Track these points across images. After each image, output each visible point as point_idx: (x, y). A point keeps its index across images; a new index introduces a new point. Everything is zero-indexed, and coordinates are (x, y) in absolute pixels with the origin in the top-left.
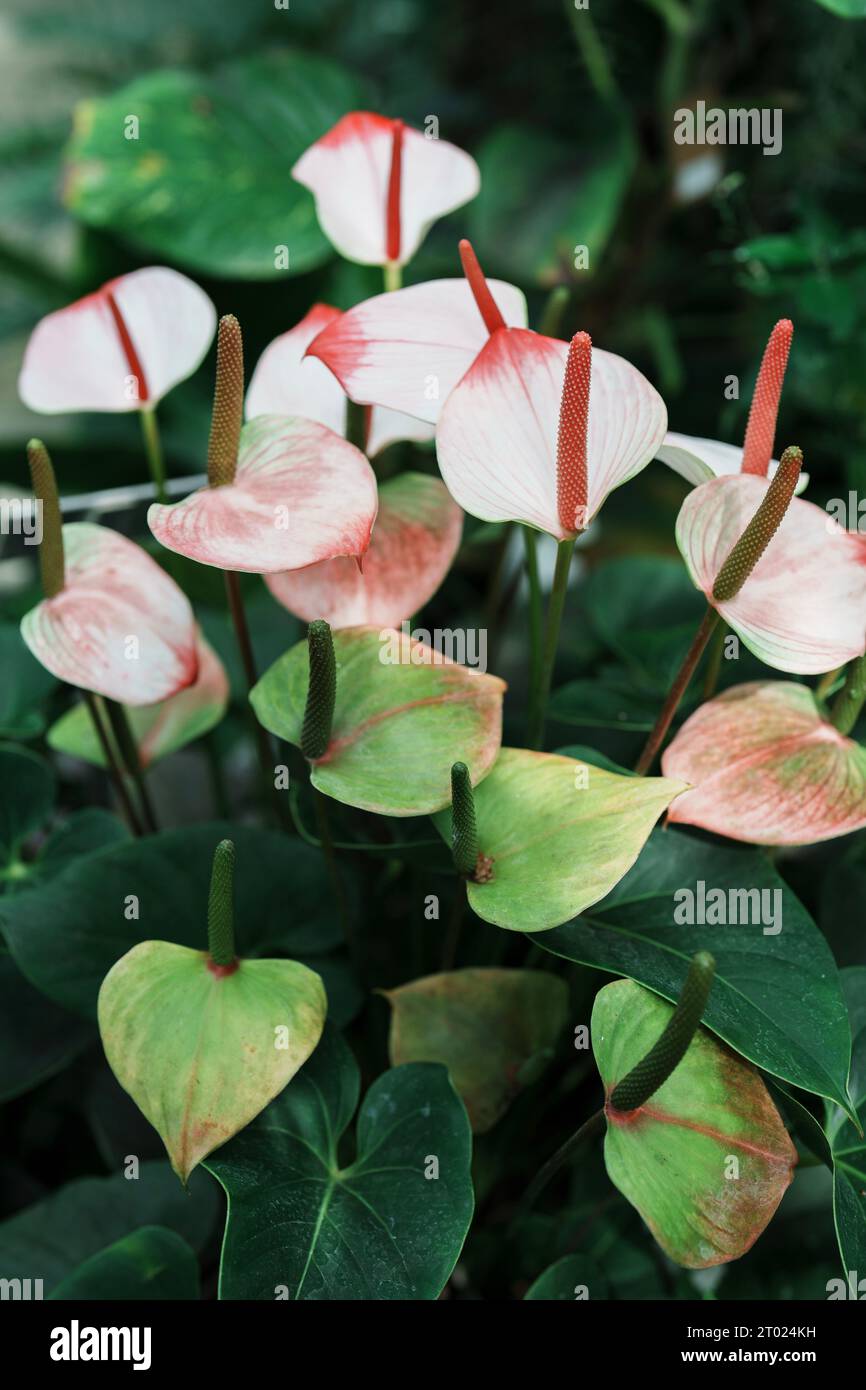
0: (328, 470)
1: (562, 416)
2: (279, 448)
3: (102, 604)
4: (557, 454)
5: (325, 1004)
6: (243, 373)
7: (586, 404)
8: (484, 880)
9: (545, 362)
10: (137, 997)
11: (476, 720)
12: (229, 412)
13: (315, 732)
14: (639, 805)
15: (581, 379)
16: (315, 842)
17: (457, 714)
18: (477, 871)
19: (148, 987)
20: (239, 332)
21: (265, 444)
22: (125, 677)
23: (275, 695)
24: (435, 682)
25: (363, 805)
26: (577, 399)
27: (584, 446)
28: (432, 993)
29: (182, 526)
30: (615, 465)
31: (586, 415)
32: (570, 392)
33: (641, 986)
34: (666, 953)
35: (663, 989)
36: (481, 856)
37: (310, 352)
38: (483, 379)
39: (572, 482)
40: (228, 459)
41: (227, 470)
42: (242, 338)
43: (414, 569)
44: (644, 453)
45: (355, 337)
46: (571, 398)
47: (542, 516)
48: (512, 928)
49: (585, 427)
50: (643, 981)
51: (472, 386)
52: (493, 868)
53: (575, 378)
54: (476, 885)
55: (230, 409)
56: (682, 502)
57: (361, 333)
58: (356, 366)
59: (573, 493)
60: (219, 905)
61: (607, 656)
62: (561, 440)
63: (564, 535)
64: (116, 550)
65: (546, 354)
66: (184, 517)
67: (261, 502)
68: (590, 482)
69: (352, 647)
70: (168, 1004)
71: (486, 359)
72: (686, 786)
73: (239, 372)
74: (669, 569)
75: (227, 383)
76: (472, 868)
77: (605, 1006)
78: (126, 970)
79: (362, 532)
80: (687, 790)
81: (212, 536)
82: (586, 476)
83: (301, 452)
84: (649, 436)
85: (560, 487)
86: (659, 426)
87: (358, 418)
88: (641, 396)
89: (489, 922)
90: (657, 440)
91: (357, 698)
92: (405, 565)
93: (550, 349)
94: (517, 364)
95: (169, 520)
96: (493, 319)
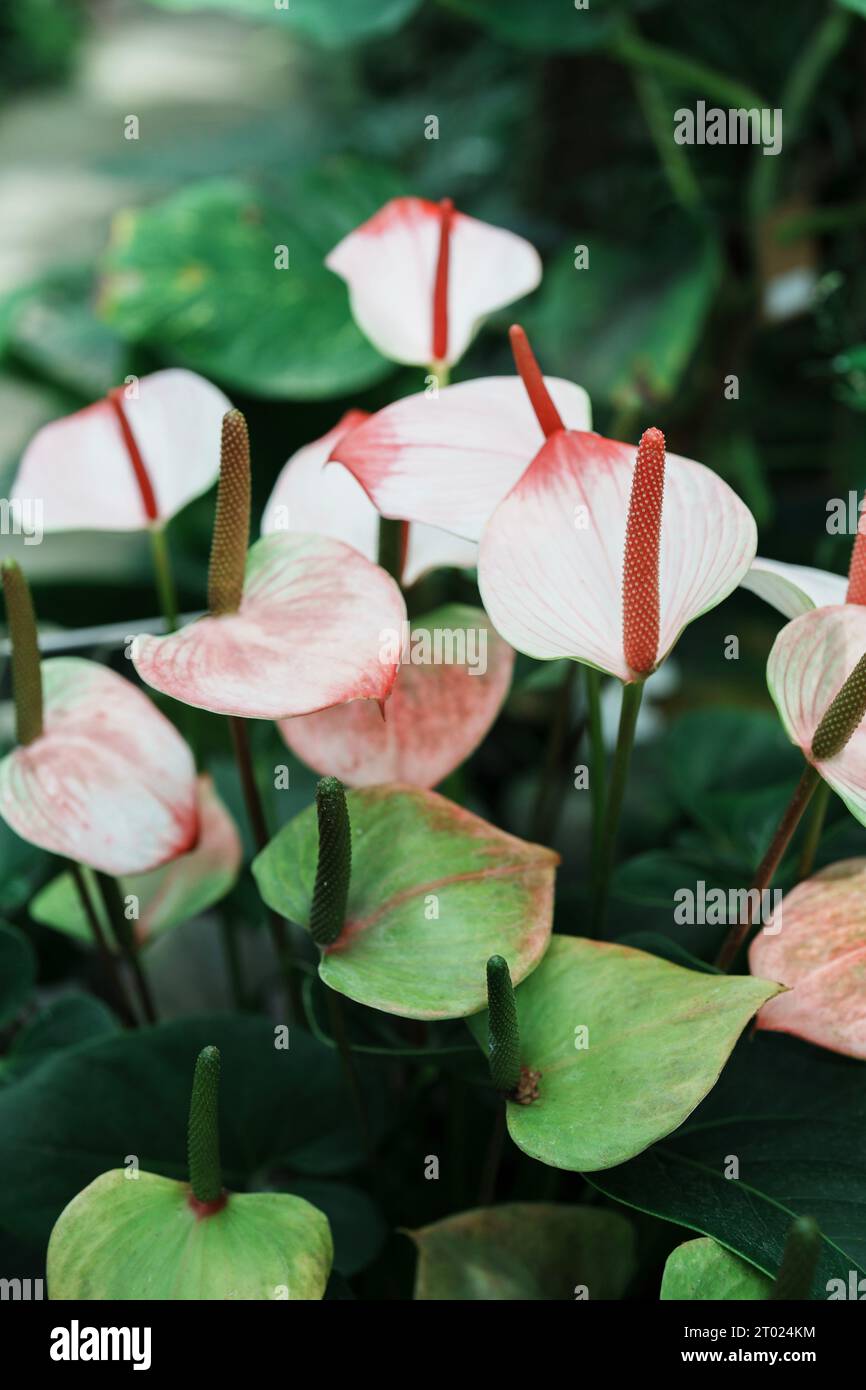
0: (351, 597)
1: (629, 532)
2: (295, 571)
3: (85, 753)
4: (622, 578)
5: (331, 1254)
6: (249, 479)
7: (658, 517)
8: (528, 1100)
9: (610, 470)
10: (97, 1243)
11: (522, 900)
12: (233, 526)
13: (325, 913)
14: (721, 1010)
15: (652, 487)
16: (330, 1043)
17: (499, 893)
18: (520, 1089)
19: (114, 1228)
20: (245, 431)
21: (279, 566)
22: (109, 841)
23: (282, 865)
24: (473, 853)
25: (382, 1005)
26: (648, 510)
27: (655, 567)
28: (467, 1233)
29: (173, 662)
30: (694, 592)
31: (658, 531)
32: (638, 502)
33: (724, 1248)
34: (755, 1198)
35: (753, 1255)
36: (525, 1069)
37: (332, 458)
38: (536, 490)
39: (640, 612)
40: (231, 582)
41: (231, 595)
42: (249, 438)
43: (454, 718)
44: (728, 578)
45: (386, 441)
46: (640, 509)
47: (604, 653)
48: (560, 1166)
49: (657, 545)
50: (727, 1241)
51: (523, 498)
52: (540, 1085)
53: (644, 485)
54: (517, 1106)
55: (234, 522)
56: (775, 637)
57: (393, 436)
58: (387, 474)
59: (642, 625)
60: (201, 1128)
61: (685, 822)
62: (628, 561)
63: (632, 677)
64: (109, 690)
65: (612, 461)
66: (177, 651)
67: (269, 633)
68: (662, 612)
69: (376, 810)
70: (135, 1253)
71: (541, 466)
72: (780, 988)
73: (246, 479)
74: (758, 721)
75: (231, 491)
76: (514, 1085)
77: (678, 1277)
78: (86, 1207)
79: (386, 670)
80: (780, 992)
81: (208, 673)
82: (658, 605)
83: (319, 576)
84: (735, 557)
85: (626, 619)
86: (746, 545)
87: (393, 538)
88: (725, 509)
89: (533, 1156)
90: (743, 563)
91: (380, 871)
92: (443, 711)
93: (617, 455)
94: (577, 472)
95: (157, 653)
96: (549, 420)
